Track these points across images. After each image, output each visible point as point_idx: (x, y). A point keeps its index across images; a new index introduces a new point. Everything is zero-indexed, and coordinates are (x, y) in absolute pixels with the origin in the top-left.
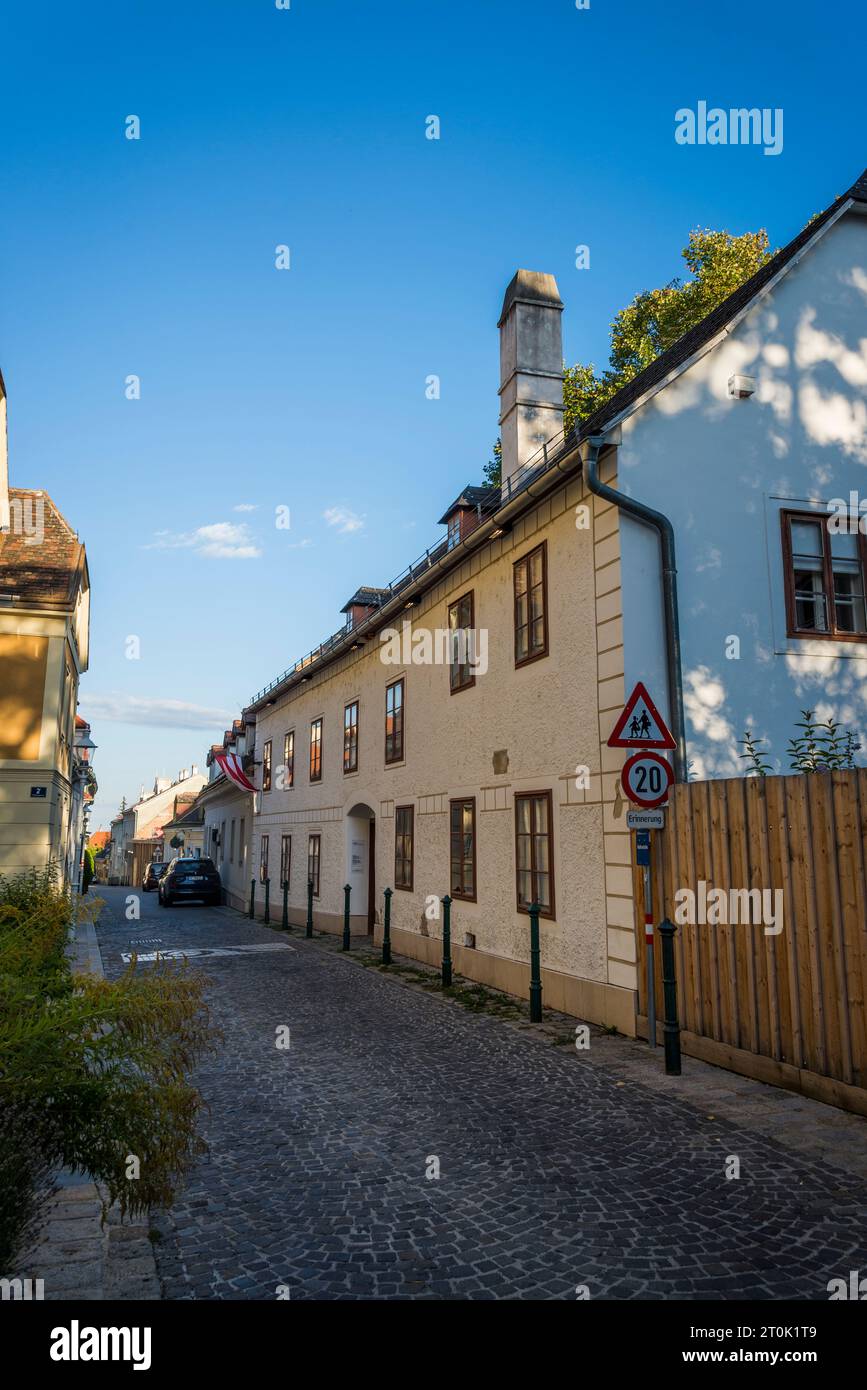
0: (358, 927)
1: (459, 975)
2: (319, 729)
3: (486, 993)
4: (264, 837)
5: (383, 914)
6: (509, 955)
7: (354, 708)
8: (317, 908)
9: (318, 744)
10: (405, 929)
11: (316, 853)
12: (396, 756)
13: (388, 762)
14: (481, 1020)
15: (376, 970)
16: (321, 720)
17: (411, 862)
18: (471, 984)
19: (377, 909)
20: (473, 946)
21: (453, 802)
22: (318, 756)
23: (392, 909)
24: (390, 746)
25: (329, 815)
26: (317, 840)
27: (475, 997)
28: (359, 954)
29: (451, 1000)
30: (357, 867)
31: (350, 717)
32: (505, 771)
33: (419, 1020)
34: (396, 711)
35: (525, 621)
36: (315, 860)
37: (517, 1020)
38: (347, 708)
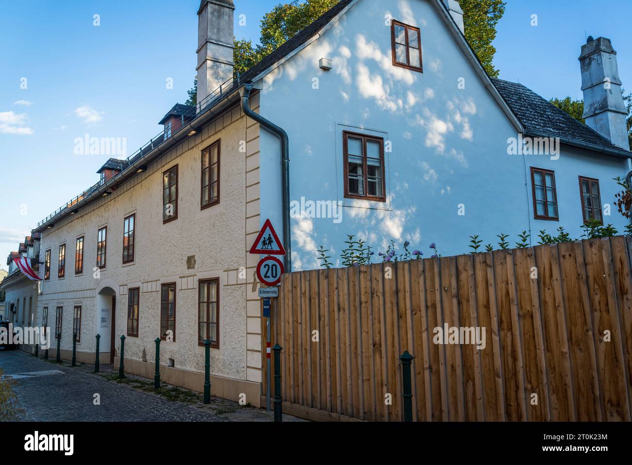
0: (104, 359)
1: (164, 382)
2: (81, 243)
3: (179, 391)
4: (45, 308)
5: (120, 351)
6: (193, 369)
7: (104, 231)
8: (79, 349)
9: (81, 253)
10: (133, 358)
11: (79, 317)
12: (129, 259)
13: (124, 262)
14: (177, 405)
15: (115, 382)
16: (83, 237)
17: (137, 320)
18: (171, 386)
19: (116, 348)
20: (173, 366)
21: (163, 285)
22: (81, 259)
23: (125, 347)
24: (126, 253)
25: (87, 294)
26: (79, 309)
27: (174, 393)
28: (104, 374)
29: (159, 396)
30: (105, 324)
31: (102, 236)
32: (194, 268)
33: (140, 407)
34: (130, 233)
35: (207, 183)
36: (78, 321)
37: (196, 403)
38: (99, 230)
